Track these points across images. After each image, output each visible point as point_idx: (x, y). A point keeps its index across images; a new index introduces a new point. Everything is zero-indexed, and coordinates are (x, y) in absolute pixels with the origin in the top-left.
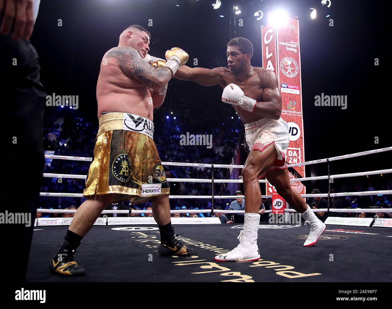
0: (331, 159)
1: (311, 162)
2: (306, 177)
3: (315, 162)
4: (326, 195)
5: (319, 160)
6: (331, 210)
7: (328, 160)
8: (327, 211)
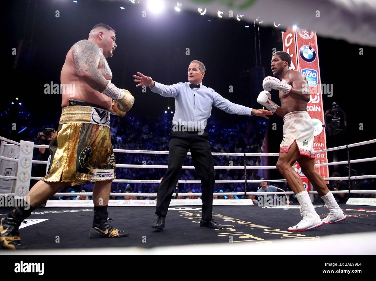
0: (350, 146)
1: (331, 149)
2: (328, 162)
3: (335, 148)
4: (346, 178)
5: (339, 147)
6: (352, 191)
7: (347, 147)
8: (348, 192)
